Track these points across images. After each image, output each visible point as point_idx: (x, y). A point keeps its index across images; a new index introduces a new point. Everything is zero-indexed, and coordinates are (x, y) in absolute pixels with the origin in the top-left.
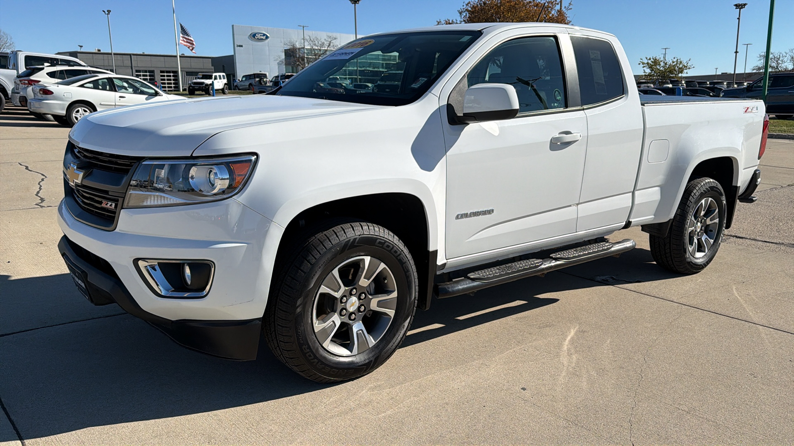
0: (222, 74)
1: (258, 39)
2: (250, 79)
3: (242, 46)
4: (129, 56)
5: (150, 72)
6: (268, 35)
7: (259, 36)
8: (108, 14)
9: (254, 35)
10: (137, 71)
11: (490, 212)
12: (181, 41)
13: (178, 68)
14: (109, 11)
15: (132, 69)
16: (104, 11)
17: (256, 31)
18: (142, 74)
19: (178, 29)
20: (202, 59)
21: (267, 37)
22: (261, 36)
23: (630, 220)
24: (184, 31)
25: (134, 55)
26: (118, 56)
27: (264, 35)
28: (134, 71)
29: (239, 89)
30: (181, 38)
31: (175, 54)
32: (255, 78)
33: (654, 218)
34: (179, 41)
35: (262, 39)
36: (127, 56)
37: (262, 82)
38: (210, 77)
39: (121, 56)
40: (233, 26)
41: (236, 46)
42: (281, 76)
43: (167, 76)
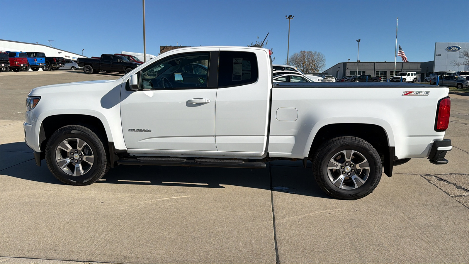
0: (413, 73)
1: (452, 50)
2: (435, 75)
3: (440, 55)
4: (374, 64)
5: (384, 72)
6: (461, 47)
7: (453, 48)
8: (359, 42)
9: (450, 48)
10: (377, 72)
11: (150, 131)
12: (398, 54)
13: (394, 69)
14: (359, 40)
15: (374, 70)
16: (357, 40)
17: (451, 45)
18: (379, 73)
19: (397, 48)
20: (417, 64)
21: (459, 49)
22: (455, 48)
23: (268, 152)
24: (400, 49)
25: (377, 63)
26: (368, 64)
27: (457, 47)
28: (375, 72)
29: (427, 82)
30: (399, 52)
31: (393, 61)
32: (438, 74)
33: (292, 155)
34: (397, 54)
35: (455, 50)
36: (373, 64)
37: (442, 77)
38: (405, 75)
39: (370, 63)
40: (436, 43)
41: (436, 55)
42: (458, 73)
43: (380, 74)
